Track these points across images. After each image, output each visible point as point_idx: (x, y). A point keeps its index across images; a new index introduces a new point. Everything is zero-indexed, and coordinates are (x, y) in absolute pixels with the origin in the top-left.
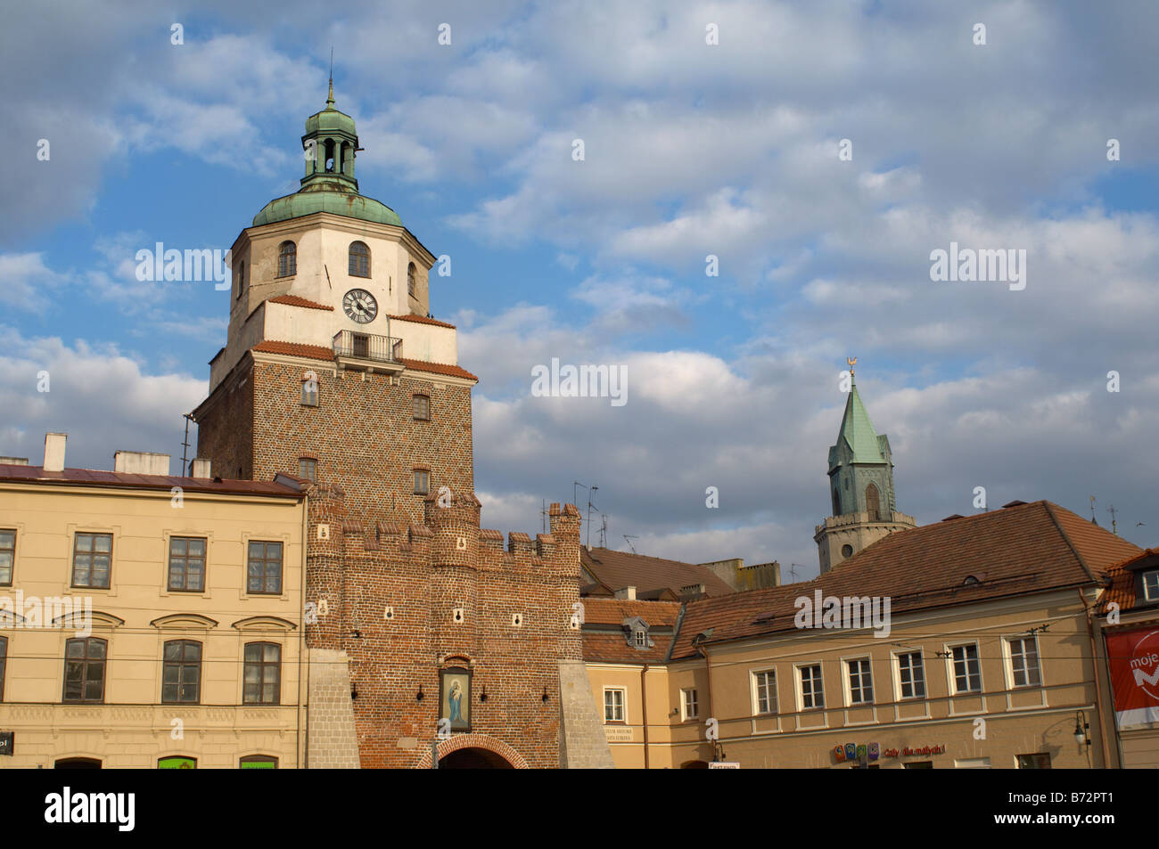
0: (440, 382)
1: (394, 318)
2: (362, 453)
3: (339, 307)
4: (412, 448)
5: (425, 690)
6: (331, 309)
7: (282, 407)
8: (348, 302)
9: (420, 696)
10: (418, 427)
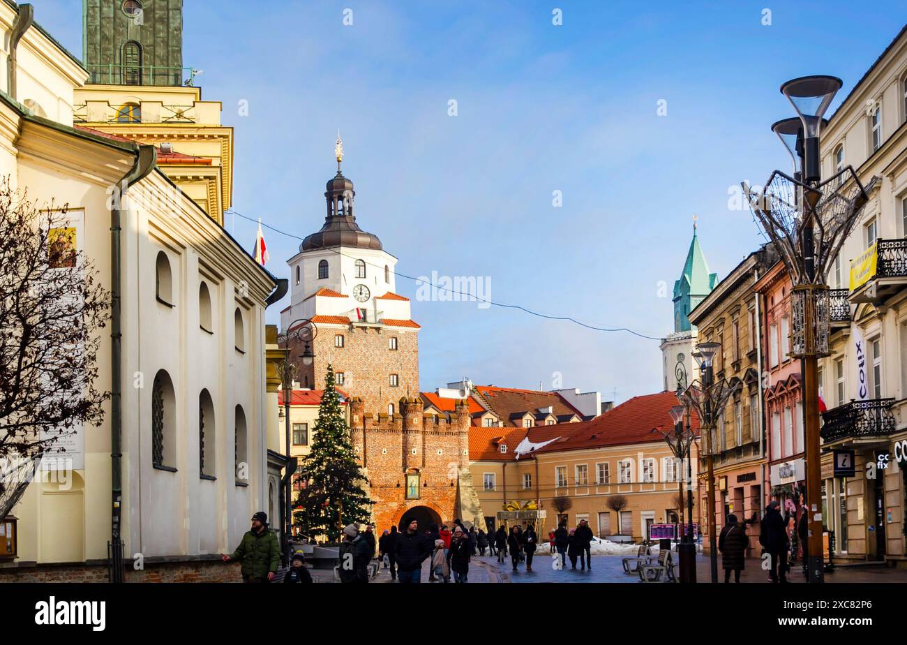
0: (402, 330)
1: (378, 298)
2: (365, 369)
3: (351, 295)
4: (389, 364)
5: (400, 483)
6: (347, 296)
7: (326, 348)
8: (355, 291)
9: (398, 485)
10: (391, 354)
